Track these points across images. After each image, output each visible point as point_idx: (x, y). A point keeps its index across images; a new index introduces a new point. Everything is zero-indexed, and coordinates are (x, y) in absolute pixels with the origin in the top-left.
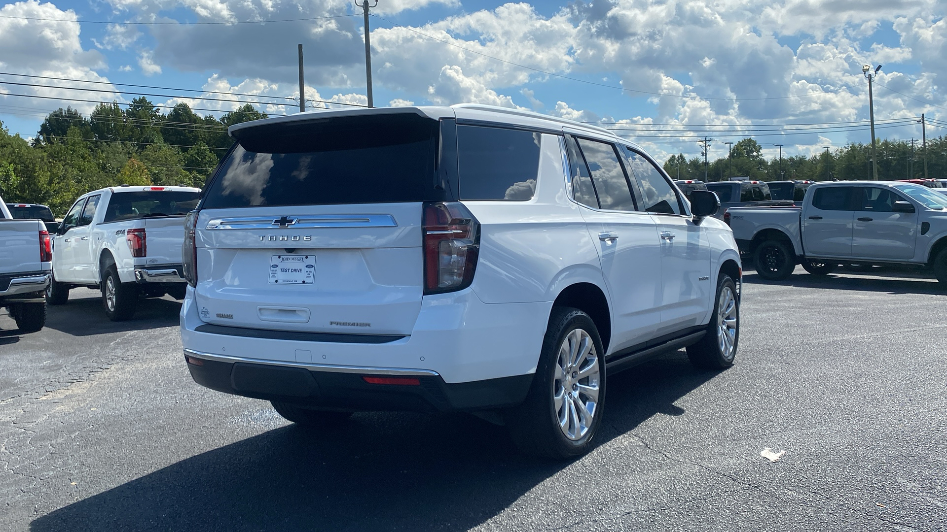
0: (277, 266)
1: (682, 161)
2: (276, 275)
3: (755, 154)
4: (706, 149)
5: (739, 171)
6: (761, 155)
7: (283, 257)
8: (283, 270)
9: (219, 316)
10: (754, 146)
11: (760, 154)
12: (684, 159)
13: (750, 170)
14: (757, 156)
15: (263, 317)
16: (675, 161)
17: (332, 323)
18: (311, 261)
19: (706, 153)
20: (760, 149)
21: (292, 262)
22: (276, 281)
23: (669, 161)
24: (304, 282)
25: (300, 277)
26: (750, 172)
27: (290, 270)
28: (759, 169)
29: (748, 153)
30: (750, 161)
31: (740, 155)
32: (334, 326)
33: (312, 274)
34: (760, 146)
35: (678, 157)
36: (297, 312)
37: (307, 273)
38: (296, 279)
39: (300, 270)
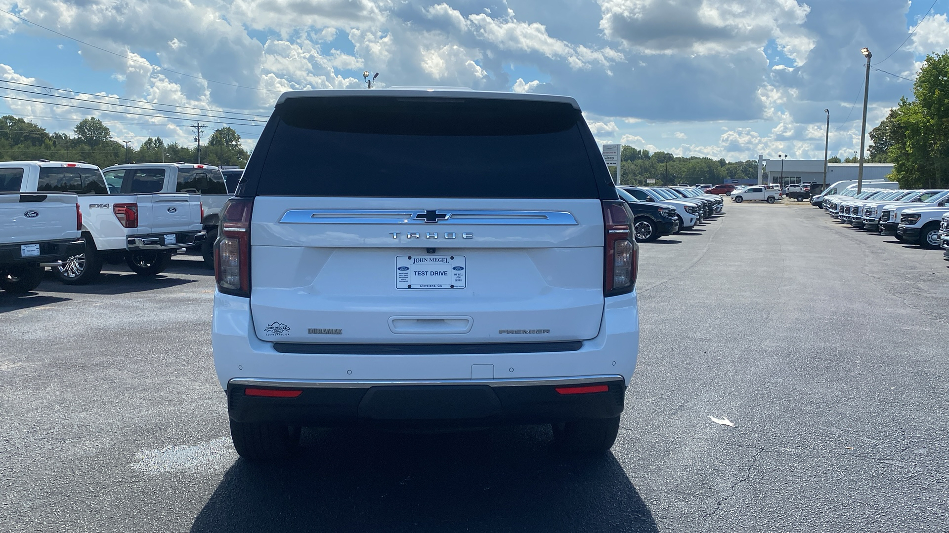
0: (408, 269)
1: (160, 145)
2: (407, 279)
3: (234, 143)
4: (199, 135)
5: (219, 159)
6: (240, 145)
7: (416, 258)
8: (418, 273)
9: (311, 331)
10: (233, 134)
11: (239, 143)
12: (162, 143)
13: (230, 158)
14: (236, 145)
15: (398, 330)
16: (152, 144)
17: (501, 332)
18: (459, 262)
19: (199, 139)
20: (239, 138)
21: (430, 264)
22: (409, 287)
23: (145, 143)
24: (452, 287)
25: (446, 281)
26: (230, 161)
27: (429, 274)
28: (238, 158)
29: (227, 142)
30: (230, 150)
31: (219, 143)
32: (505, 335)
33: (463, 278)
34: (239, 136)
35: (155, 141)
36: (445, 321)
37: (456, 276)
38: (440, 284)
39: (445, 273)
